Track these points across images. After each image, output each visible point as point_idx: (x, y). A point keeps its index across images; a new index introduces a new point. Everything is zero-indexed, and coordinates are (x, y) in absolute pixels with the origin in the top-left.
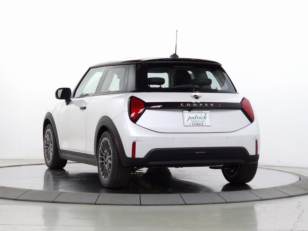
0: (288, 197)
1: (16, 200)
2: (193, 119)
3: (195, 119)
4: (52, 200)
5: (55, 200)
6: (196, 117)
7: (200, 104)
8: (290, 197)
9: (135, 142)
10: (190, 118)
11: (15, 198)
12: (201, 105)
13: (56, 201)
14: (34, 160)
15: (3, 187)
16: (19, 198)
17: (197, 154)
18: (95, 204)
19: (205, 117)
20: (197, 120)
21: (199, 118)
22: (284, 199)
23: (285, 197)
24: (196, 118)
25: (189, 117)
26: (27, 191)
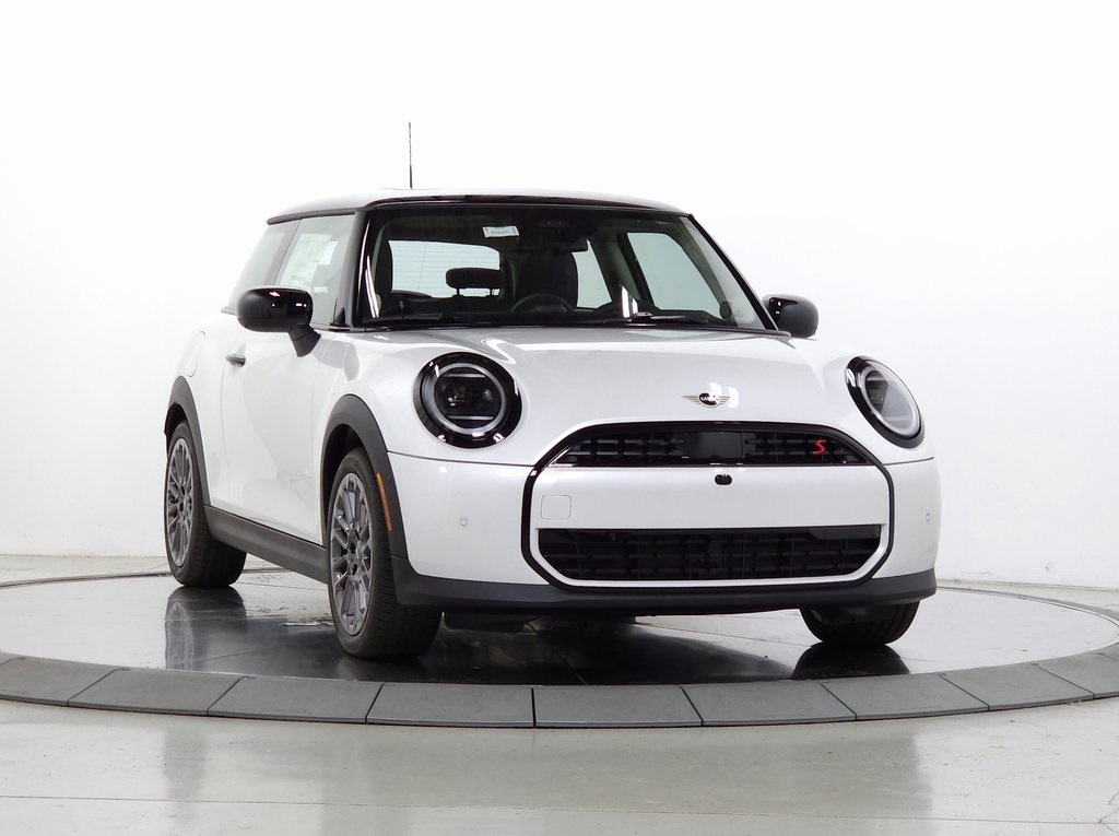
0: (1085, 700)
1: (68, 705)
4: (203, 707)
5: (215, 708)
8: (1095, 698)
11: (64, 698)
13: (217, 710)
14: (135, 558)
15: (22, 658)
16: (80, 699)
18: (366, 723)
22: (1073, 707)
23: (1075, 701)
26: (110, 673)
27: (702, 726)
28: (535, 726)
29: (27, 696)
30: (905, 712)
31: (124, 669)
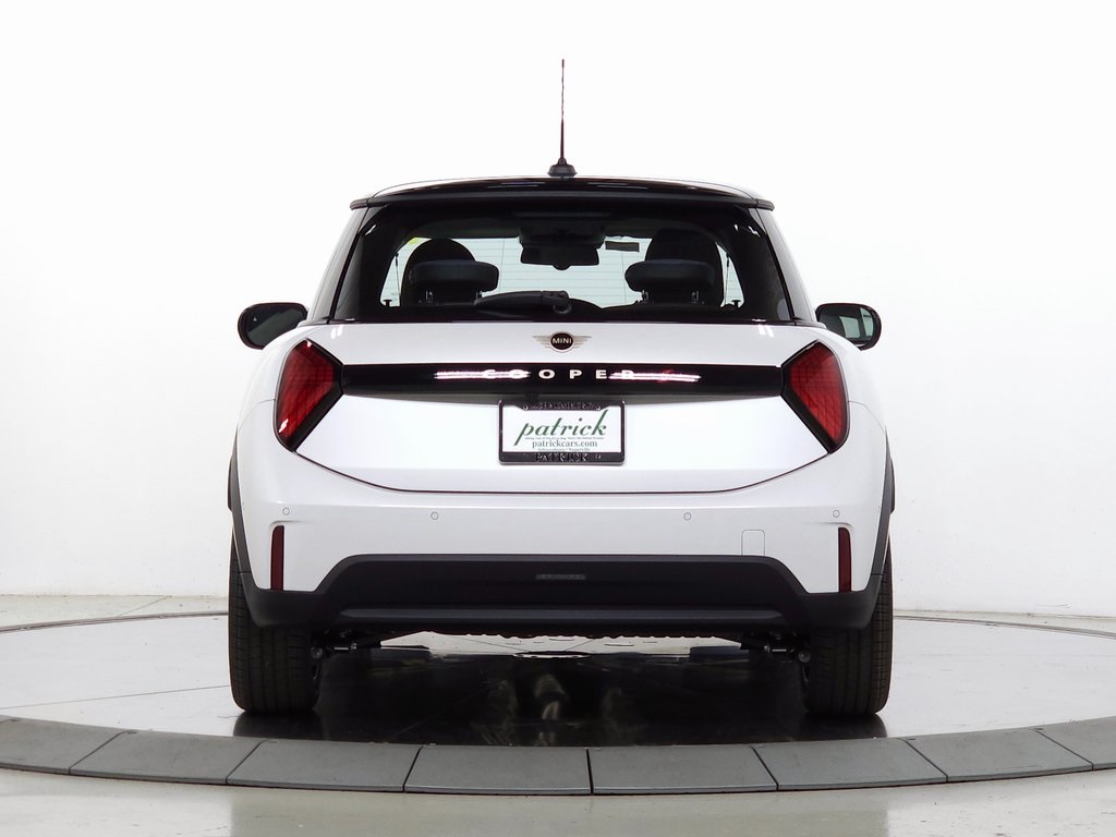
1: (70, 773)
2: (544, 433)
3: (552, 433)
4: (221, 775)
6: (555, 427)
7: (572, 372)
9: (283, 527)
10: (528, 429)
11: (65, 766)
12: (573, 374)
15: (14, 720)
16: (82, 767)
17: (543, 582)
19: (597, 427)
20: (561, 441)
21: (569, 432)
24: (559, 430)
25: (526, 426)
26: (115, 737)
27: (778, 790)
28: (592, 793)
29: (24, 763)
30: (1000, 772)
31: (131, 732)
